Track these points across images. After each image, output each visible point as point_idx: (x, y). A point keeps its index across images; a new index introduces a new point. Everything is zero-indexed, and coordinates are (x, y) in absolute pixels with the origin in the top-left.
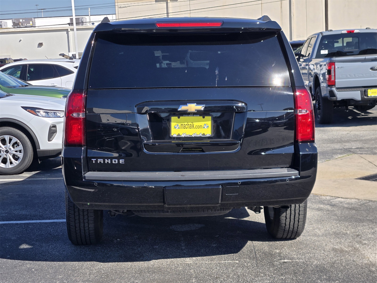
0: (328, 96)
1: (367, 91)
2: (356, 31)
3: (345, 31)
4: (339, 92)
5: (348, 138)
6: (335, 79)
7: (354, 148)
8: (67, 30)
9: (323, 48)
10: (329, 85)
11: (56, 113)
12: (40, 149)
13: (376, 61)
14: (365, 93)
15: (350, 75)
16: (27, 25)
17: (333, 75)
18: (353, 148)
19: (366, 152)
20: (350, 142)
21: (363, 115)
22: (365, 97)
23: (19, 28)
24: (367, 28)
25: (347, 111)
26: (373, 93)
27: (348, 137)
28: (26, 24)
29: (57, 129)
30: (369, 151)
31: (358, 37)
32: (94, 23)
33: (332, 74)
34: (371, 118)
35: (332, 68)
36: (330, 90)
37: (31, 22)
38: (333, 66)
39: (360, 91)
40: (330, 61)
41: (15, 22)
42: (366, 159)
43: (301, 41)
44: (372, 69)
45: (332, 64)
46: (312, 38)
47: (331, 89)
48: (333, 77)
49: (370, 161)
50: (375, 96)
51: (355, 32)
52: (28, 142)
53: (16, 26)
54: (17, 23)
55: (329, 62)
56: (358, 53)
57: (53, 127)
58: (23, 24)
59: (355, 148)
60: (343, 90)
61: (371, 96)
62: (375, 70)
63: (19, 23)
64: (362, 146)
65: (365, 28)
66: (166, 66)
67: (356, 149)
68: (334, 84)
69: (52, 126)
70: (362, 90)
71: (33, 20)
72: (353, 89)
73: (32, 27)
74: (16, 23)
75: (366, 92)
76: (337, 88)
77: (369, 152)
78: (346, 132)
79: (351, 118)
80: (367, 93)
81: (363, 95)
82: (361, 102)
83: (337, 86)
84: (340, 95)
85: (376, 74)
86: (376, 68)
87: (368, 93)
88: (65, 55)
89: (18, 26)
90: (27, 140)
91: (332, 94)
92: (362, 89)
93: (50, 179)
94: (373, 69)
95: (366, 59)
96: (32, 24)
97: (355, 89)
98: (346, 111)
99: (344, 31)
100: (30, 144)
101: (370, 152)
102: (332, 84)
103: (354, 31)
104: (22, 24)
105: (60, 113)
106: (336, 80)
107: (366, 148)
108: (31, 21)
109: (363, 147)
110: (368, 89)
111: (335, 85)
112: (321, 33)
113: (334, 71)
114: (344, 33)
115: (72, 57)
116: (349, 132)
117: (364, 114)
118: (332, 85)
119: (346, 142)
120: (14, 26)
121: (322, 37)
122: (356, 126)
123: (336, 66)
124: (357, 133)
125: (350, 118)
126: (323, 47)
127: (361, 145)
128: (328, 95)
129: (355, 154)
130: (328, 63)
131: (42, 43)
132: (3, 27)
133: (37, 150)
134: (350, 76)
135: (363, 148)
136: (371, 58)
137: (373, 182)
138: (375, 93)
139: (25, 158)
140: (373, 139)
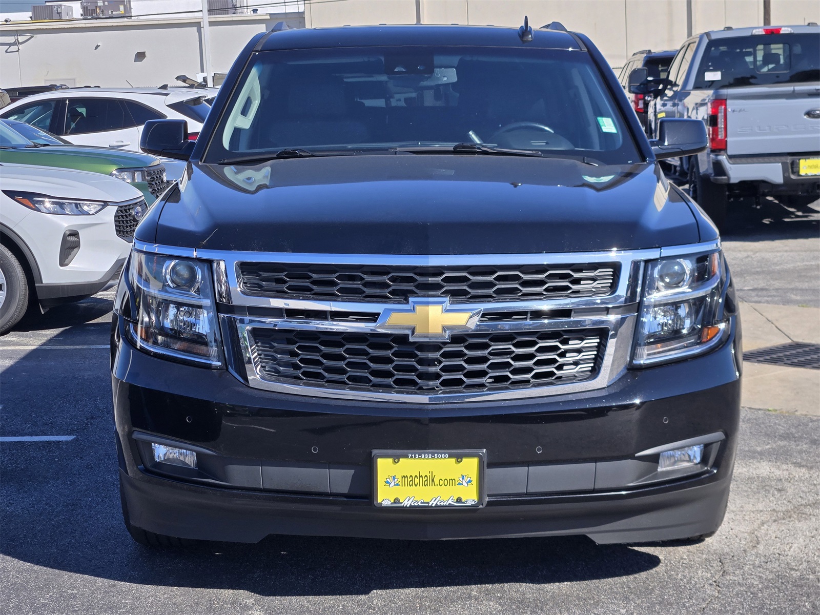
0: (711, 174)
1: (799, 164)
2: (785, 30)
3: (760, 30)
4: (734, 164)
5: (743, 268)
6: (726, 136)
7: (748, 288)
8: (198, 25)
9: (711, 68)
10: (713, 148)
11: (79, 204)
12: (42, 283)
13: (819, 97)
14: (792, 168)
15: (760, 127)
16: (114, 13)
17: (721, 128)
18: (746, 288)
19: (769, 299)
20: (745, 275)
21: (798, 216)
22: (793, 177)
23: (96, 19)
24: (809, 24)
25: (758, 207)
26: (810, 167)
27: (744, 265)
28: (110, 11)
29: (79, 239)
30: (778, 296)
31: (789, 44)
32: (257, 10)
33: (719, 126)
34: (814, 223)
35: (719, 111)
36: (714, 161)
37: (122, 8)
38: (723, 107)
39: (780, 164)
40: (716, 97)
41: (87, 7)
42: (763, 314)
43: (667, 51)
44: (809, 114)
45: (719, 102)
46: (691, 45)
47: (717, 158)
48: (721, 131)
49: (769, 319)
50: (816, 175)
51: (782, 32)
52: (16, 267)
53: (90, 15)
54: (92, 10)
55: (714, 98)
56: (788, 78)
57: (70, 235)
58: (105, 11)
59: (751, 288)
60: (744, 160)
61: (806, 174)
62: (816, 116)
63: (95, 8)
64: (767, 285)
65: (806, 24)
66: (403, 104)
67: (750, 292)
68: (724, 147)
69: (68, 233)
70: (785, 161)
71: (127, 3)
72: (766, 159)
73: (124, 17)
74: (89, 10)
75: (795, 165)
76: (731, 157)
77: (776, 299)
78: (745, 254)
79: (768, 223)
80: (796, 167)
81: (789, 174)
82: (783, 188)
83: (731, 151)
84: (737, 173)
85: (818, 126)
86: (818, 112)
87: (799, 168)
88: (188, 78)
89: (94, 15)
90: (14, 263)
91: (719, 168)
92: (787, 160)
93: (58, 347)
94: (812, 114)
95: (796, 92)
96: (123, 12)
97: (772, 159)
98: (755, 206)
99: (757, 30)
100: (21, 271)
101: (780, 298)
102: (720, 147)
103: (780, 29)
104: (103, 11)
105: (88, 206)
106: (729, 139)
107: (773, 289)
108: (121, 4)
109: (767, 287)
110: (799, 160)
111: (725, 149)
112: (708, 34)
113: (723, 117)
114: (757, 34)
115: (204, 83)
116: (750, 253)
117: (803, 213)
118: (720, 150)
119: (736, 275)
120: (85, 15)
121: (708, 43)
122: (773, 239)
123: (728, 107)
124: (768, 255)
125: (766, 221)
126: (710, 66)
127: (764, 283)
128: (711, 171)
129: (745, 303)
130: (711, 100)
131: (144, 52)
132: (64, 17)
133: (36, 285)
134: (760, 130)
135: (766, 290)
136: (807, 90)
137: (756, 364)
138: (816, 167)
139: (10, 302)
140: (797, 269)
